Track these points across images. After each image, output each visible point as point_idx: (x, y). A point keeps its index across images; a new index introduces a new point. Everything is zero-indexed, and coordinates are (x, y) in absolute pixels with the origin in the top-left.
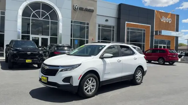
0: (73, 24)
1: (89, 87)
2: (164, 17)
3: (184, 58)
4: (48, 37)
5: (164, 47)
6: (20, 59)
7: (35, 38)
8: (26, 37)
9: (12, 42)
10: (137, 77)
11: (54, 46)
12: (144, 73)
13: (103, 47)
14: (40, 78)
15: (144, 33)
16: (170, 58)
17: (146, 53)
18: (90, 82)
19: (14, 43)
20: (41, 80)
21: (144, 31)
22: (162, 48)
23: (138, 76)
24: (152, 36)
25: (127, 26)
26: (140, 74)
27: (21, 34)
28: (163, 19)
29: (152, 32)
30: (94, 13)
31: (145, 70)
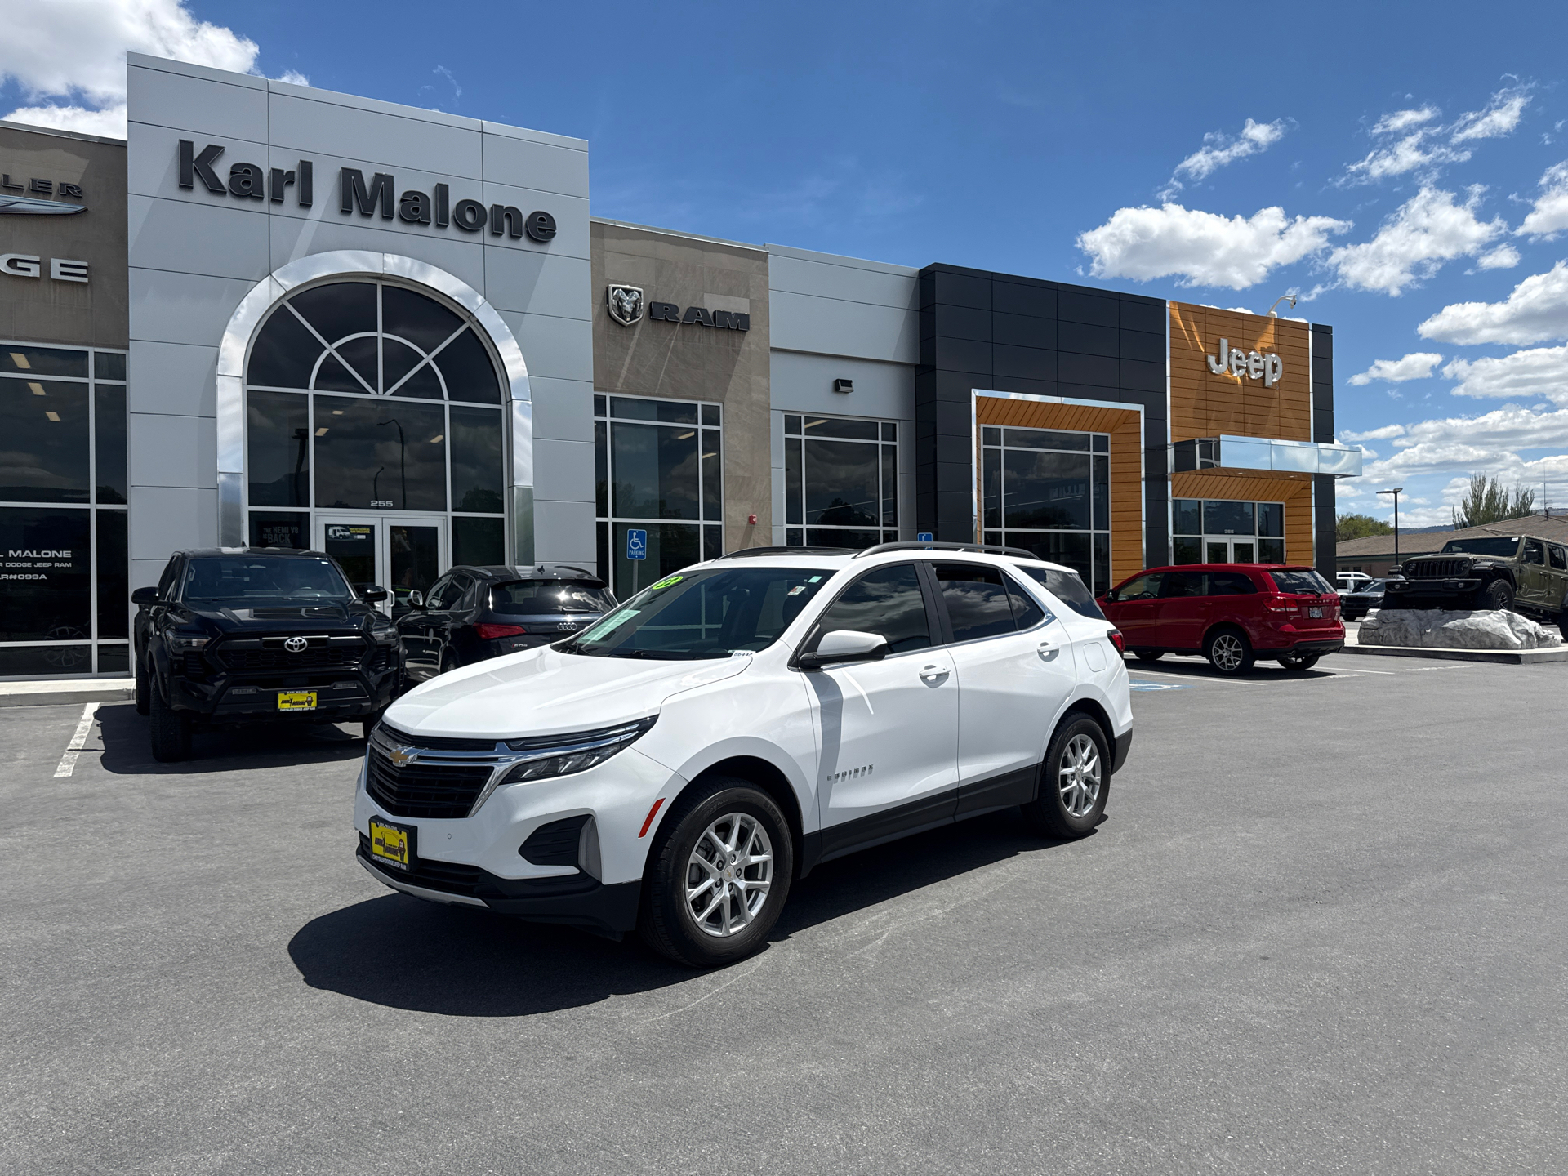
0: (608, 419)
1: (719, 884)
2: (1230, 347)
3: (1380, 620)
4: (440, 521)
5: (1243, 551)
6: (235, 691)
7: (346, 527)
8: (285, 530)
9: (176, 567)
10: (1065, 784)
11: (478, 583)
12: (1112, 751)
13: (815, 579)
14: (361, 833)
15: (1102, 462)
16: (1289, 627)
17: (1122, 598)
18: (729, 848)
19: (188, 576)
20: (370, 848)
21: (1101, 444)
22: (1231, 558)
23: (1073, 775)
24: (1157, 478)
25: (978, 416)
26: (1090, 758)
27: (246, 509)
28: (1224, 358)
29: (1156, 451)
30: (750, 336)
31: (1118, 733)
